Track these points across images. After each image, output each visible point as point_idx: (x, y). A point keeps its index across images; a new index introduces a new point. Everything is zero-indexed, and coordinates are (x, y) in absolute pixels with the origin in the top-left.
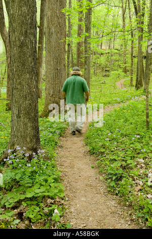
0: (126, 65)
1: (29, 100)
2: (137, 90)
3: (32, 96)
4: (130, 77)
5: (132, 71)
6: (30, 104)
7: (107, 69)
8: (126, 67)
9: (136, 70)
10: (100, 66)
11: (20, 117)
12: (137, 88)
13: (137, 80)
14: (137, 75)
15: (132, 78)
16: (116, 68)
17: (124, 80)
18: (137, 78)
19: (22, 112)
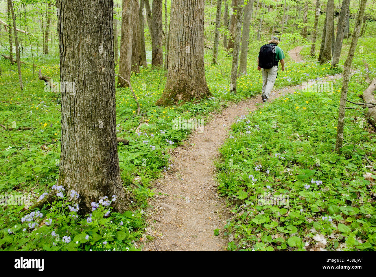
0: (307, 24)
1: (91, 91)
2: (321, 64)
3: (99, 82)
4: (311, 43)
5: (316, 34)
6: (95, 100)
7: (278, 30)
8: (306, 27)
9: (321, 32)
10: (267, 24)
11: (73, 125)
12: (321, 61)
13: (322, 49)
14: (323, 41)
15: (314, 45)
16: (291, 29)
17: (302, 47)
18: (323, 46)
19: (78, 115)
